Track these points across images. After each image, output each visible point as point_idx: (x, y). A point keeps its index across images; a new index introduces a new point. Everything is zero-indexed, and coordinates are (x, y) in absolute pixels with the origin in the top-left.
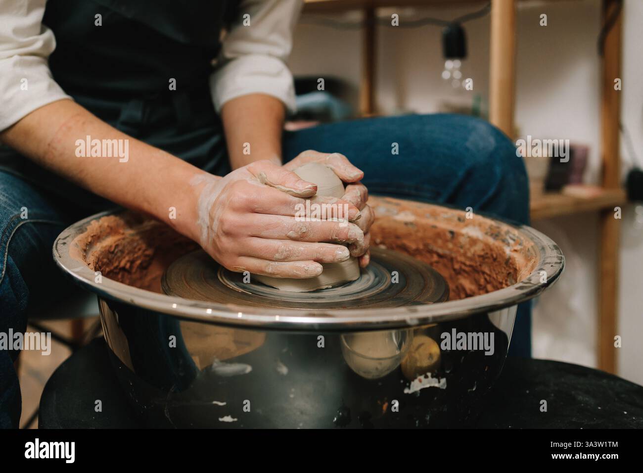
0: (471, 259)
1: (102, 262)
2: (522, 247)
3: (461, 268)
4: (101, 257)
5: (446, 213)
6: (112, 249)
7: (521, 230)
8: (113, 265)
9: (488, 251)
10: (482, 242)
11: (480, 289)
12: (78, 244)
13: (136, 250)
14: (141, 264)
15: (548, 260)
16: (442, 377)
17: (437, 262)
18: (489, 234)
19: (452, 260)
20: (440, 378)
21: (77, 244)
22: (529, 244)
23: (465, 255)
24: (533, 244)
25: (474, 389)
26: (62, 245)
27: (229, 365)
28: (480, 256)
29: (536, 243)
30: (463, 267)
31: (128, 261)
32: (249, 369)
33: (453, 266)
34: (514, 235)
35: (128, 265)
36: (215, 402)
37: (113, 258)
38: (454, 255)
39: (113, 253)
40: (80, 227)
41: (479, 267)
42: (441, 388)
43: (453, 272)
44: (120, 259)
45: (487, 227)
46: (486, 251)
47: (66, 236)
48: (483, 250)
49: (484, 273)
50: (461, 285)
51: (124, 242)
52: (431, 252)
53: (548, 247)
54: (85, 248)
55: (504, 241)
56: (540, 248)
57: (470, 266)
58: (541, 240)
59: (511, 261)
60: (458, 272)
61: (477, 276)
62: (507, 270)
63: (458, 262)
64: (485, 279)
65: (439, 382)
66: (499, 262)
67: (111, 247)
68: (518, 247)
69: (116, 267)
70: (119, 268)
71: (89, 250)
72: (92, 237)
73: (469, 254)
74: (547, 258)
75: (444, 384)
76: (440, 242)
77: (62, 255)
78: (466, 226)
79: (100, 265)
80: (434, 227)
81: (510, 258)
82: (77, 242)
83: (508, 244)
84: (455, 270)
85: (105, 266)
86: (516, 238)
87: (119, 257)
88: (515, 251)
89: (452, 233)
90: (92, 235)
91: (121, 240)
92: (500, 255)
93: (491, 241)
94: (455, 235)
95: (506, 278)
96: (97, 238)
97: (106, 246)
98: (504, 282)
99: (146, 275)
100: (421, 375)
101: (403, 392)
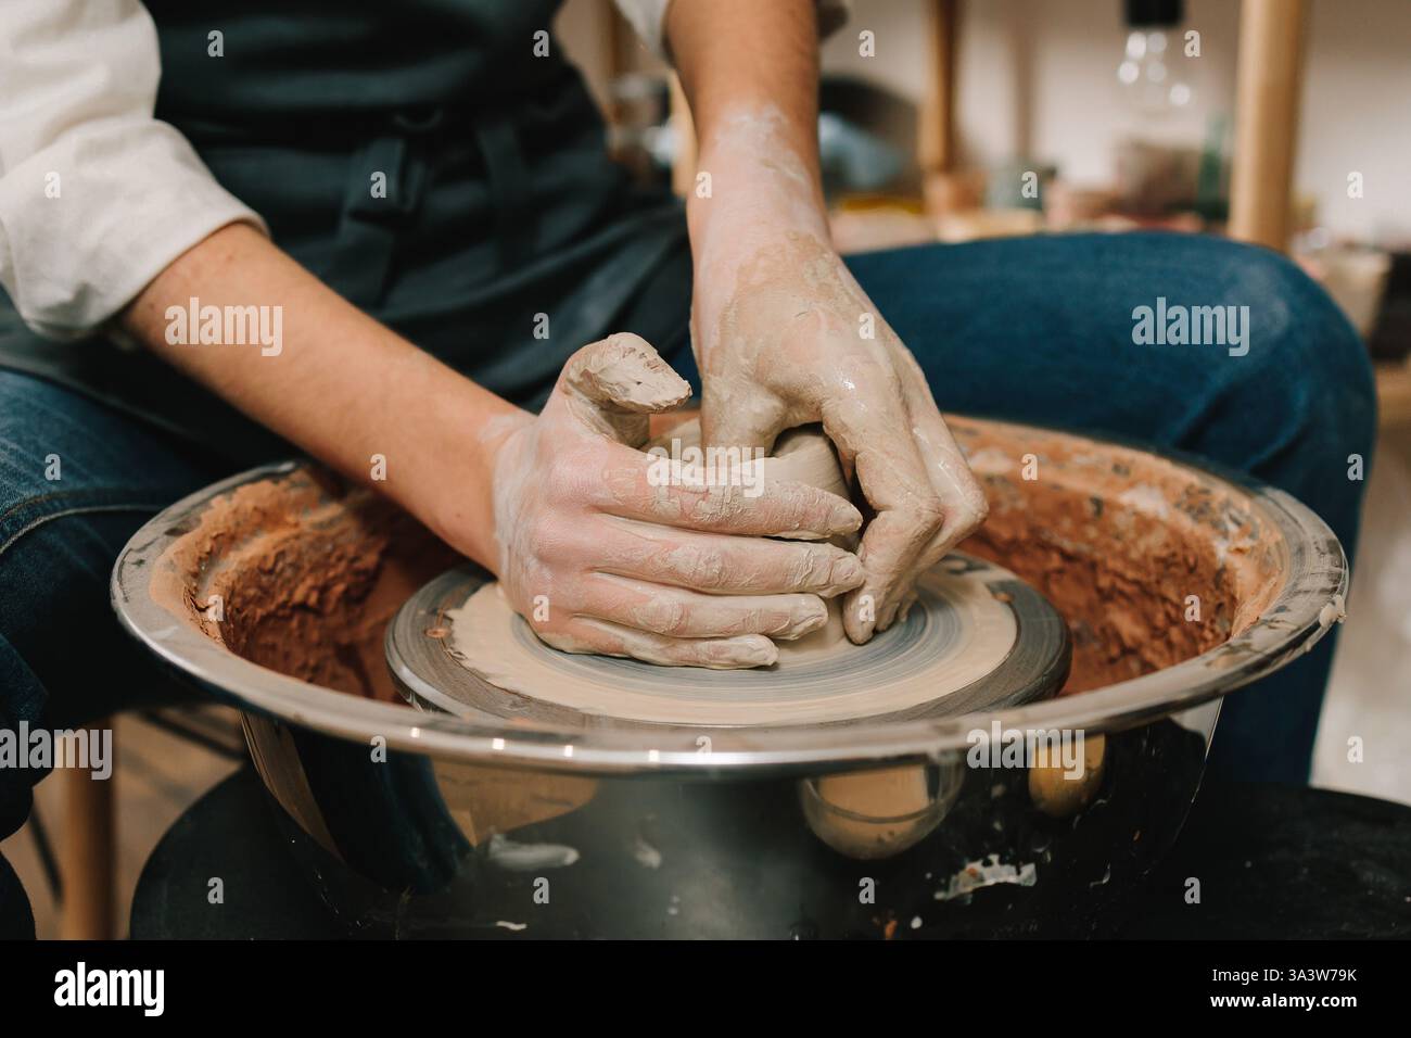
0: (1137, 566)
1: (244, 597)
2: (1254, 543)
3: (1113, 586)
4: (238, 587)
5: (1086, 453)
6: (269, 565)
7: (1260, 499)
8: (273, 598)
9: (1177, 549)
10: (1163, 524)
11: (1153, 637)
12: (175, 561)
13: (333, 560)
14: (346, 591)
15: (1306, 584)
16: (1027, 862)
17: (1060, 571)
18: (1185, 506)
19: (1093, 566)
20: (1021, 863)
21: (172, 562)
22: (1271, 537)
23: (1123, 555)
24: (1279, 537)
25: (1104, 881)
26: (134, 567)
27: (525, 847)
28: (1159, 560)
29: (1287, 536)
30: (1120, 584)
31: (313, 588)
32: (571, 856)
33: (1095, 579)
34: (1241, 512)
35: (313, 599)
36: (501, 924)
37: (274, 584)
38: (1098, 555)
39: (271, 572)
40: (182, 515)
41: (1155, 586)
42: (1022, 883)
43: (1095, 596)
44: (292, 585)
45: (1180, 489)
46: (1172, 549)
47: (146, 542)
48: (1167, 545)
49: (1165, 600)
50: (1111, 625)
51: (296, 544)
52: (1046, 547)
53: (1313, 547)
54: (194, 568)
55: (1216, 525)
56: (1295, 549)
57: (1136, 582)
58: (1300, 526)
59: (1225, 576)
60: (1107, 596)
61: (1148, 606)
62: (1217, 598)
63: (1107, 572)
64: (1168, 615)
65: (1019, 873)
66: (1200, 575)
67: (265, 558)
68: (1246, 543)
69: (284, 605)
70: (290, 604)
71: (208, 571)
72: (215, 538)
73: (1134, 555)
74: (1304, 576)
75: (1030, 877)
76: (1067, 524)
77: (131, 595)
78: (1132, 485)
79: (238, 606)
80: (1056, 487)
81: (1224, 569)
82: (173, 557)
83: (1225, 535)
84: (1100, 591)
85: (251, 606)
86: (1242, 520)
87: (289, 580)
88: (1240, 551)
89: (1099, 504)
90: (214, 534)
91: (292, 541)
92: (1205, 560)
93: (1186, 523)
94: (1106, 511)
95: (1213, 616)
96: (228, 540)
97: (252, 559)
98: (1208, 624)
99: (361, 616)
100: (974, 859)
101: (932, 897)
